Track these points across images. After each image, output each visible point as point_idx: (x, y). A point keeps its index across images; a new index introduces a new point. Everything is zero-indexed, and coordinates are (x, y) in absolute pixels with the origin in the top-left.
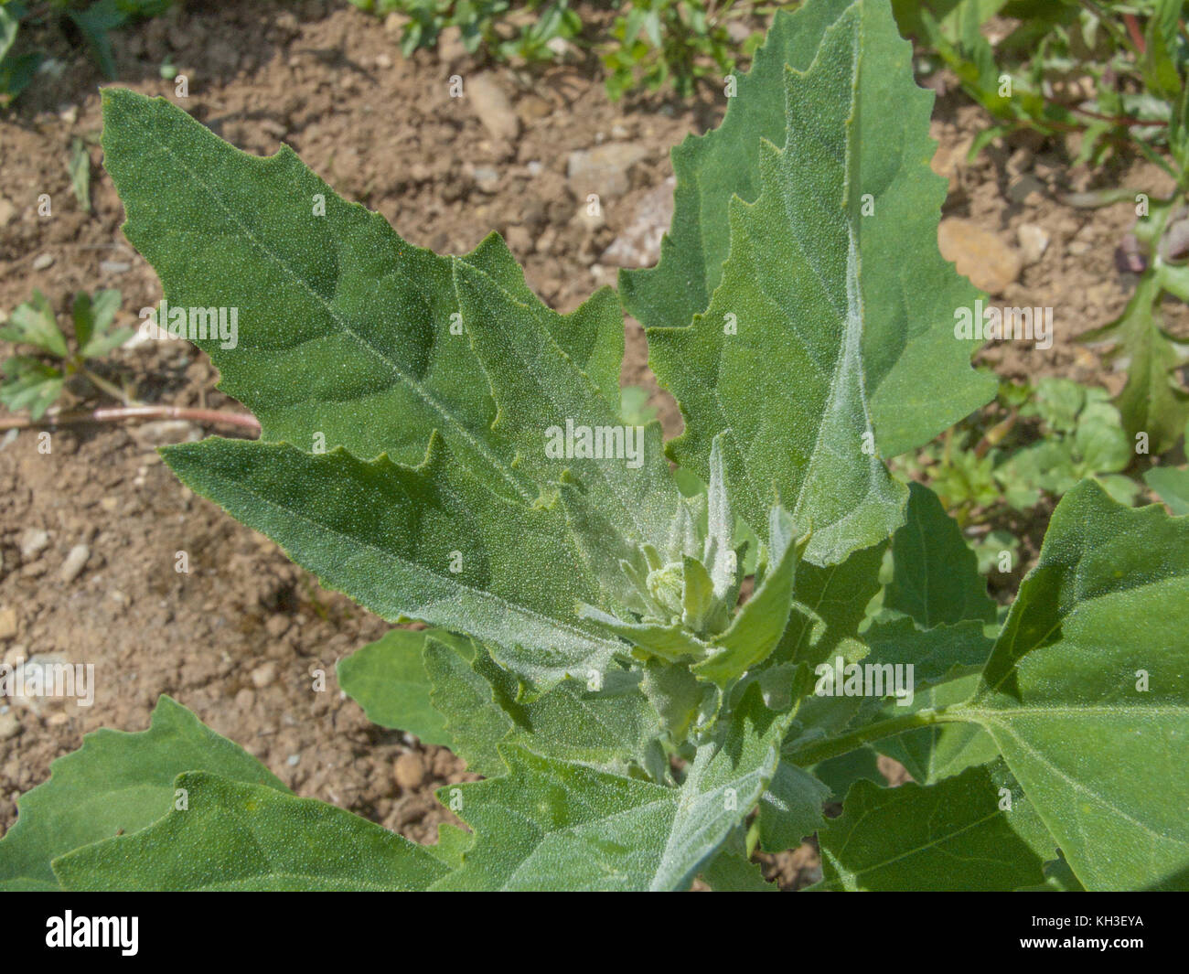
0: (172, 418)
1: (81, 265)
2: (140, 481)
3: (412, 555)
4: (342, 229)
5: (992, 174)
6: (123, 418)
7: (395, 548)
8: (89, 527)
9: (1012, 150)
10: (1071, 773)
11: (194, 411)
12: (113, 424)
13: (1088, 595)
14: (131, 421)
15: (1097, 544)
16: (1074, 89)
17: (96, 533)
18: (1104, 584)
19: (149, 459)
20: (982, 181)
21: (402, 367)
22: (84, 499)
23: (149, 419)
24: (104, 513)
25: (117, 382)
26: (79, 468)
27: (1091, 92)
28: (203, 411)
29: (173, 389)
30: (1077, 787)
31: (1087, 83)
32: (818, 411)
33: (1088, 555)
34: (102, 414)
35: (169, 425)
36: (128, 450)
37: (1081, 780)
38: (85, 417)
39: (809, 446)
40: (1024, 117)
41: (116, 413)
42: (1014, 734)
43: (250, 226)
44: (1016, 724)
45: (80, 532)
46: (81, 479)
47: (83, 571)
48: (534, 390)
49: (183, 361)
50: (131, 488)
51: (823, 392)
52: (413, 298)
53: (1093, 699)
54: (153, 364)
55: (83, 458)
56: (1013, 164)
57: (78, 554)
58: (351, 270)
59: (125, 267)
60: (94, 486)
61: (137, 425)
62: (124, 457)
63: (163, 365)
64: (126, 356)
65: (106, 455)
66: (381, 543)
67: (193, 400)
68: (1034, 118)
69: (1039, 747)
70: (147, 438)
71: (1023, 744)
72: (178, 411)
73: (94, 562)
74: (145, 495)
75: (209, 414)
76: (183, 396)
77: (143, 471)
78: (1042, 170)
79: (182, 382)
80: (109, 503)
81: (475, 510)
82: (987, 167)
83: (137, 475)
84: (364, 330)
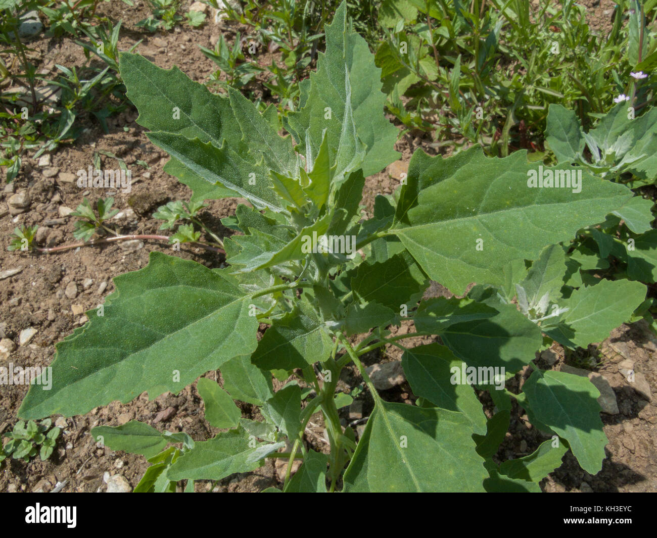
0: (133, 239)
1: (99, 194)
2: (123, 260)
3: (219, 174)
4: (192, 90)
5: (408, 146)
6: (116, 241)
7: (214, 172)
8: (107, 276)
9: (414, 138)
10: (422, 245)
11: (141, 236)
12: (113, 243)
13: (423, 188)
14: (119, 241)
15: (424, 170)
16: (432, 119)
17: (109, 278)
18: (427, 184)
19: (126, 253)
20: (405, 149)
21: (213, 136)
22: (104, 267)
23: (124, 240)
24: (111, 272)
25: (114, 229)
26: (102, 258)
27: (438, 119)
28: (143, 236)
29: (133, 231)
30: (424, 248)
31: (436, 116)
32: (339, 135)
33: (422, 174)
34: (109, 239)
35: (132, 241)
36: (118, 251)
37: (426, 246)
38: (103, 241)
39: (337, 146)
40: (416, 126)
41: (114, 238)
42: (405, 235)
43: (165, 93)
44: (405, 233)
45: (103, 278)
46: (103, 261)
47: (105, 291)
48: (253, 129)
49: (136, 222)
50: (120, 262)
51: (341, 127)
52: (215, 111)
53: (427, 222)
54: (125, 223)
55: (103, 254)
56: (415, 143)
57: (103, 285)
58: (195, 104)
59: (114, 193)
60: (107, 263)
61: (121, 243)
62: (117, 253)
63: (129, 224)
64: (116, 221)
65: (111, 253)
66: (211, 169)
67: (140, 233)
68: (419, 126)
69: (412, 238)
70: (124, 246)
71: (408, 238)
72: (135, 236)
73: (109, 288)
74: (125, 265)
75: (146, 236)
76: (136, 232)
77: (124, 257)
78: (424, 144)
79: (135, 228)
80: (113, 268)
81: (237, 164)
82: (406, 144)
83: (122, 259)
84: (200, 124)
